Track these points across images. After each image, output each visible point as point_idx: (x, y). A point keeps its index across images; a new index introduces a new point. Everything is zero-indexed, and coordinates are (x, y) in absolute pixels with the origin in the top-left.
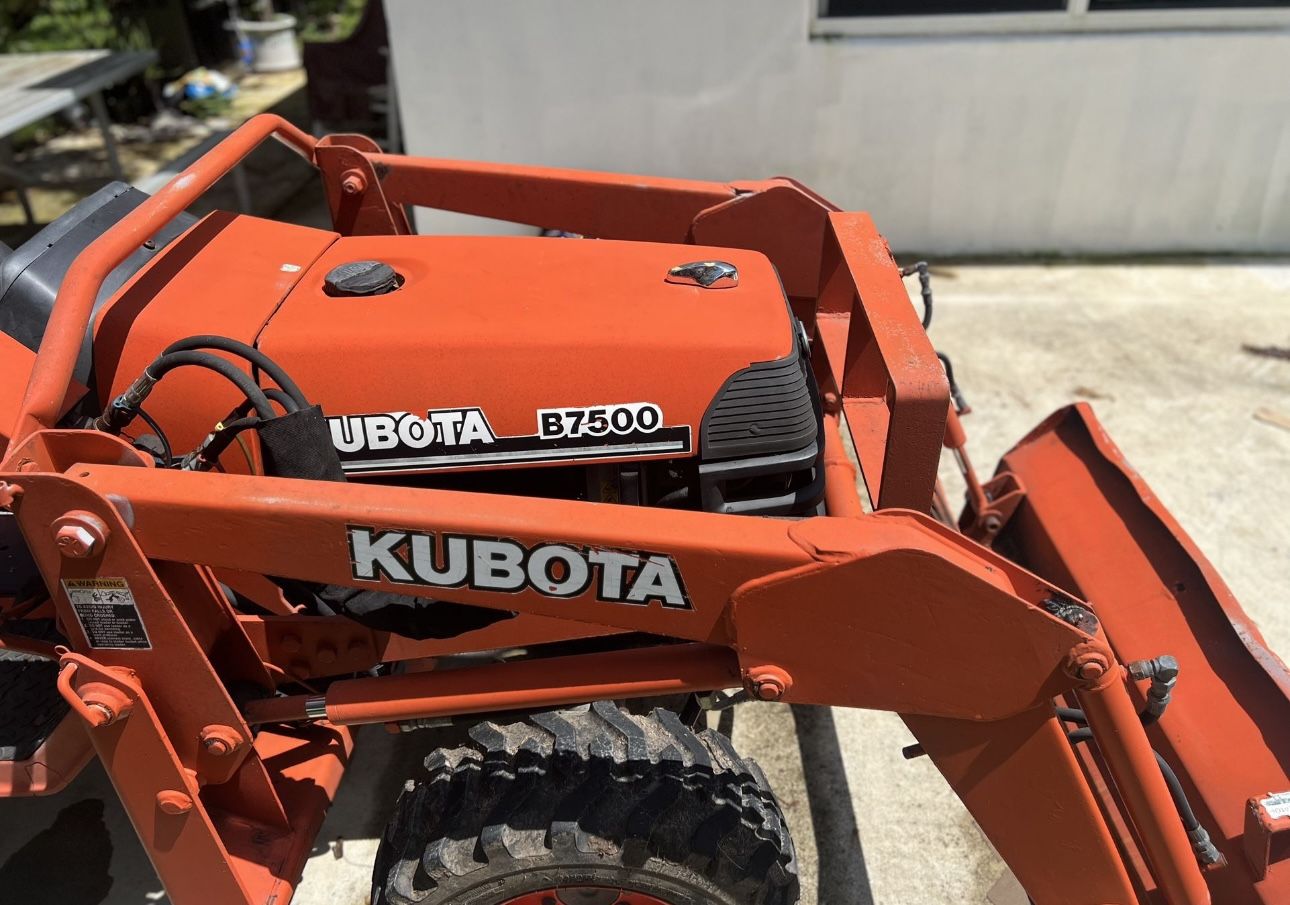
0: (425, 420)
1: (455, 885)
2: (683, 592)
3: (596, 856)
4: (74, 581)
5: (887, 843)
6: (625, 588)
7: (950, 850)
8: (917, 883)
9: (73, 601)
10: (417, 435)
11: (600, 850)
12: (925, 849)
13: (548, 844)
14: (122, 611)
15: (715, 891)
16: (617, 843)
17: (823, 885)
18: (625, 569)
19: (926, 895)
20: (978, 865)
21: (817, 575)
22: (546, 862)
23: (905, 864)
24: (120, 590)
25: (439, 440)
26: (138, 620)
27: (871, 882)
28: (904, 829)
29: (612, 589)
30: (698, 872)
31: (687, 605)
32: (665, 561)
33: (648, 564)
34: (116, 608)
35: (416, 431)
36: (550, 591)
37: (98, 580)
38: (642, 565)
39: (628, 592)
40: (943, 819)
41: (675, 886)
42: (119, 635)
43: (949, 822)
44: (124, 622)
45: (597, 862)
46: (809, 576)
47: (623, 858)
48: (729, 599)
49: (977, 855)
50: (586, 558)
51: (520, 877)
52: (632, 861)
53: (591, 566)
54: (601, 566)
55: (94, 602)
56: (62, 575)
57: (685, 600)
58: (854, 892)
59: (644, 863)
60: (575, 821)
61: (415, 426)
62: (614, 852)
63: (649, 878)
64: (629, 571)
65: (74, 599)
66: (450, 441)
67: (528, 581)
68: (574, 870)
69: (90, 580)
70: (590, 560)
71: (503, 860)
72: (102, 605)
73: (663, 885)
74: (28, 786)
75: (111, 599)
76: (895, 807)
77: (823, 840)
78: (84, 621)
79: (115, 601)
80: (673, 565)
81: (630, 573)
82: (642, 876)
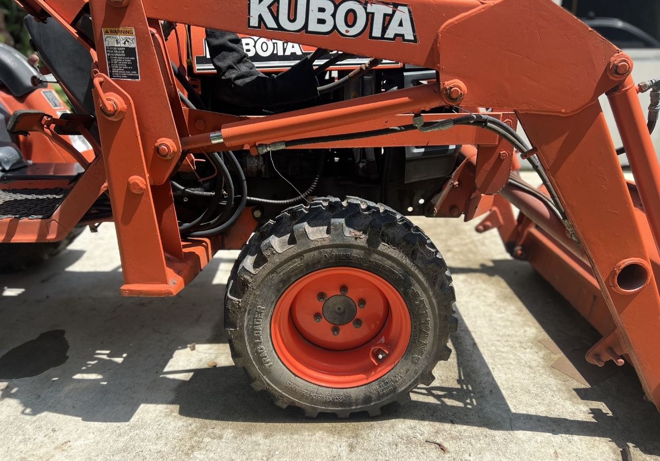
0: (269, 41)
1: (277, 260)
2: (414, 31)
3: (353, 239)
4: (108, 29)
5: (493, 348)
6: (385, 29)
7: (528, 350)
8: (512, 361)
9: (106, 44)
10: (265, 49)
11: (355, 235)
12: (514, 350)
13: (328, 232)
14: (130, 52)
15: (416, 270)
16: (365, 233)
17: (460, 362)
18: (385, 15)
19: (518, 365)
20: (544, 356)
21: (483, 12)
22: (326, 243)
23: (504, 355)
24: (130, 37)
25: (275, 52)
26: (136, 59)
27: (486, 361)
28: (501, 343)
29: (377, 32)
30: (407, 255)
31: (415, 41)
32: (405, 9)
33: (397, 12)
34: (127, 48)
35: (265, 47)
36: (346, 34)
37: (121, 29)
38: (394, 12)
39: (385, 32)
40: (522, 340)
41: (394, 265)
42: (126, 70)
43: (525, 341)
44: (129, 60)
45: (354, 243)
46: (479, 13)
47: (368, 241)
48: (438, 34)
49: (543, 352)
50: (366, 9)
51: (312, 254)
52: (372, 243)
53: (368, 14)
54: (373, 14)
55: (116, 45)
56: (104, 26)
57: (415, 36)
58: (478, 364)
59: (378, 246)
60: (343, 218)
61: (264, 44)
62: (364, 238)
63: (380, 258)
64: (387, 17)
65: (107, 42)
66: (280, 53)
67: (335, 27)
68: (341, 249)
69: (117, 29)
70: (368, 11)
71: (303, 241)
72: (120, 47)
73: (388, 263)
74: (46, 236)
75: (125, 43)
76: (495, 336)
77: (457, 346)
78: (109, 60)
79: (127, 45)
80: (410, 12)
81: (388, 18)
82: (376, 256)
